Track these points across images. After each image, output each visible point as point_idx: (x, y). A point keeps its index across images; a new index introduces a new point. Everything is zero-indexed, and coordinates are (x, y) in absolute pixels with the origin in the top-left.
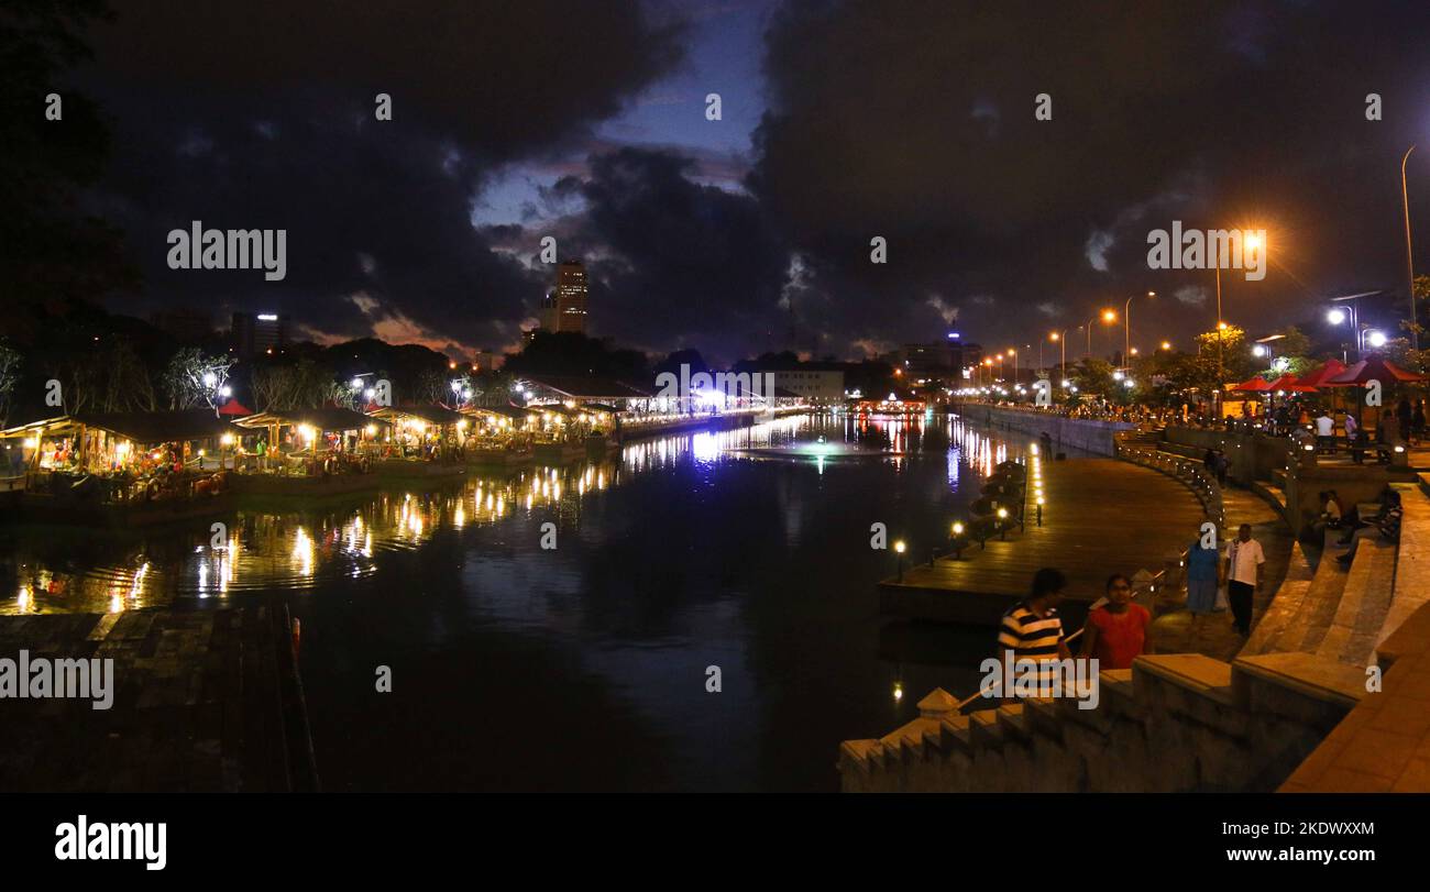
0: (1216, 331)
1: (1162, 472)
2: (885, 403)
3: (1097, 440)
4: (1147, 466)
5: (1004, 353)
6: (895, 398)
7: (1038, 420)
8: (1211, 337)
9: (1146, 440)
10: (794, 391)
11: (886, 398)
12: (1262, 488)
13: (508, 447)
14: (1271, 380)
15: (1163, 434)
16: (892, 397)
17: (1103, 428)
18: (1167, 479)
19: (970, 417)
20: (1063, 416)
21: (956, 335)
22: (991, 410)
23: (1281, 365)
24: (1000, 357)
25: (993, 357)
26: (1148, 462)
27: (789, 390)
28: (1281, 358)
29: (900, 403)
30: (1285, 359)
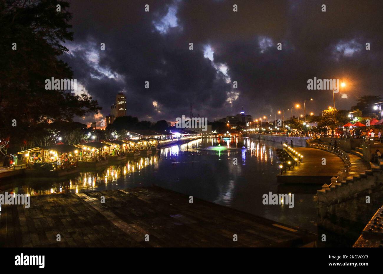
0: (328, 109)
1: (323, 150)
2: (225, 134)
3: (298, 142)
4: (317, 148)
5: (262, 118)
6: (228, 133)
7: (277, 137)
8: (327, 111)
9: (315, 141)
10: (197, 132)
11: (226, 133)
12: (353, 152)
13: (134, 151)
14: (354, 124)
15: (320, 140)
16: (228, 132)
17: (300, 139)
18: (324, 151)
19: (252, 137)
20: (286, 136)
21: (243, 113)
22: (260, 135)
23: (356, 120)
24: (261, 119)
25: (258, 119)
26: (317, 147)
27: (195, 131)
28: (355, 118)
29: (230, 134)
30: (357, 118)
